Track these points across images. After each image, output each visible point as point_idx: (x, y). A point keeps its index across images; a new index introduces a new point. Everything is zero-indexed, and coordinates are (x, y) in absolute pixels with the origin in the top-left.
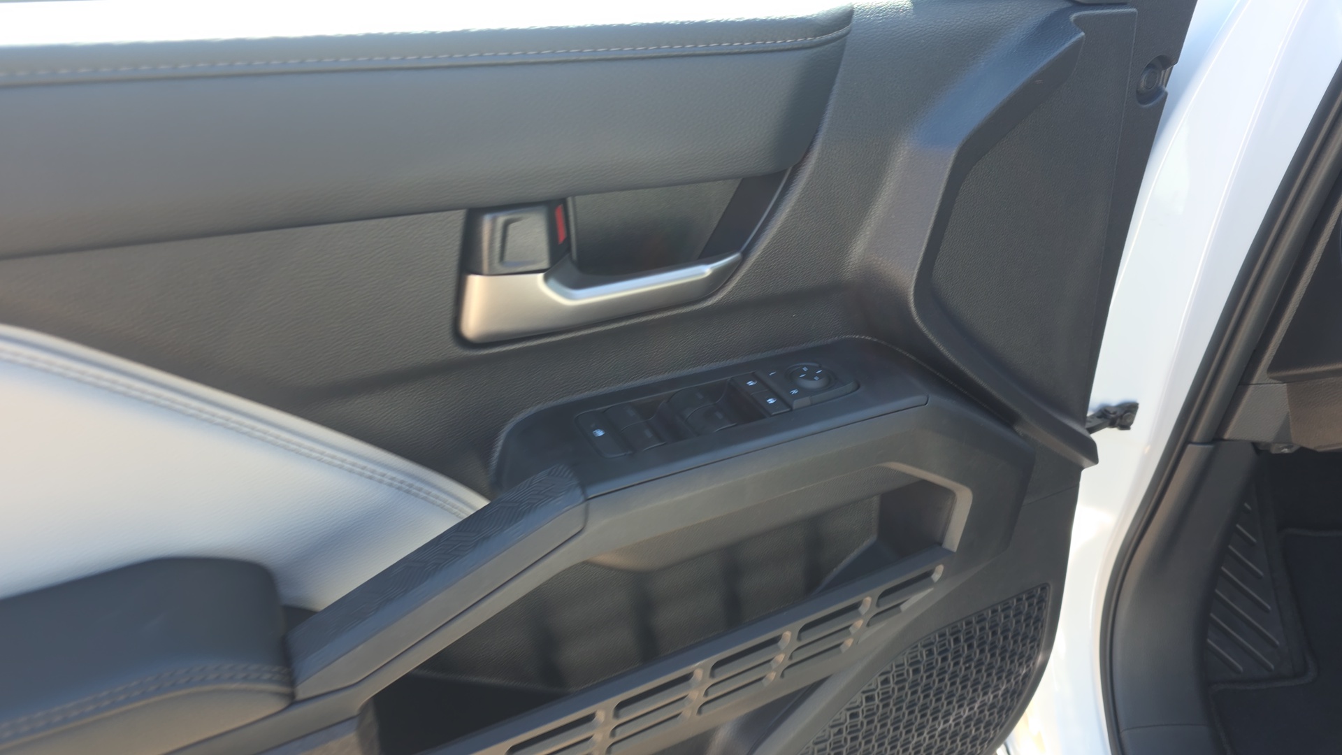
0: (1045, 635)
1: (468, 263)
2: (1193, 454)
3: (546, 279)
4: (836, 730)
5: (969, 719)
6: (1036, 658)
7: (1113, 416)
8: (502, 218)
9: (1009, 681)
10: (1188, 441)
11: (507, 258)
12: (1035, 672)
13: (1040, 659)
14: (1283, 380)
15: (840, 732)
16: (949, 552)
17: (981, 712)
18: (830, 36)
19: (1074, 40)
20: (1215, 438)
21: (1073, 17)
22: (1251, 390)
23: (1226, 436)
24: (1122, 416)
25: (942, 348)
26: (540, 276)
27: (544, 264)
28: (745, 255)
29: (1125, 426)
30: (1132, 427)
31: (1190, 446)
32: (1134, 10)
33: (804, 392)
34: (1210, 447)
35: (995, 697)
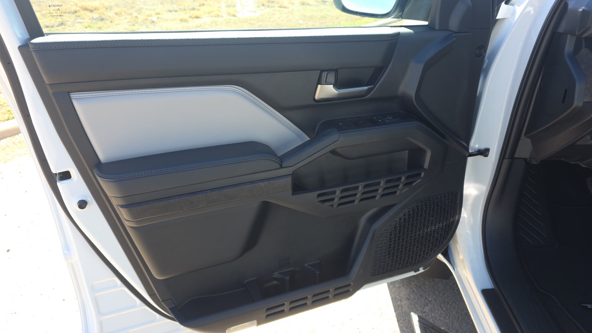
0: (458, 210)
1: (319, 82)
2: (506, 162)
3: (333, 86)
4: (395, 223)
5: (434, 231)
6: (456, 217)
7: (481, 152)
8: (326, 73)
9: (447, 221)
10: (504, 158)
11: (327, 81)
12: (455, 222)
13: (457, 217)
14: (529, 137)
15: (396, 224)
16: (425, 169)
17: (438, 229)
18: (394, 38)
19: (453, 40)
20: (512, 157)
21: (454, 35)
22: (520, 142)
23: (515, 156)
24: (484, 152)
25: (422, 113)
26: (332, 85)
27: (334, 83)
28: (375, 86)
29: (486, 156)
30: (488, 156)
31: (504, 160)
32: (470, 34)
33: (387, 119)
34: (510, 160)
35: (443, 225)
